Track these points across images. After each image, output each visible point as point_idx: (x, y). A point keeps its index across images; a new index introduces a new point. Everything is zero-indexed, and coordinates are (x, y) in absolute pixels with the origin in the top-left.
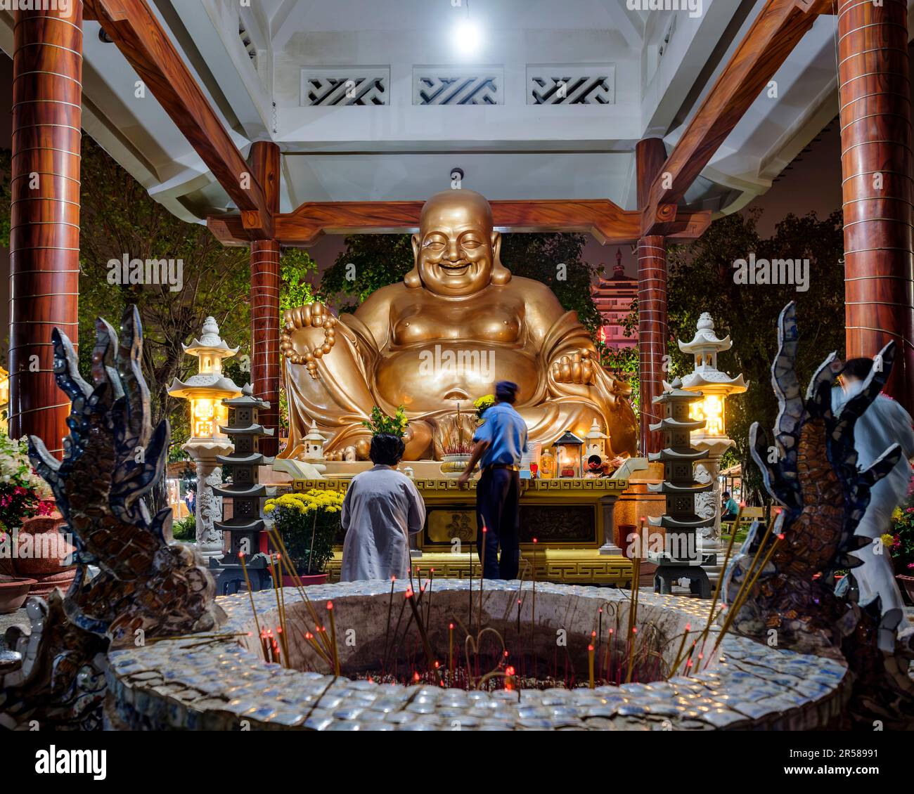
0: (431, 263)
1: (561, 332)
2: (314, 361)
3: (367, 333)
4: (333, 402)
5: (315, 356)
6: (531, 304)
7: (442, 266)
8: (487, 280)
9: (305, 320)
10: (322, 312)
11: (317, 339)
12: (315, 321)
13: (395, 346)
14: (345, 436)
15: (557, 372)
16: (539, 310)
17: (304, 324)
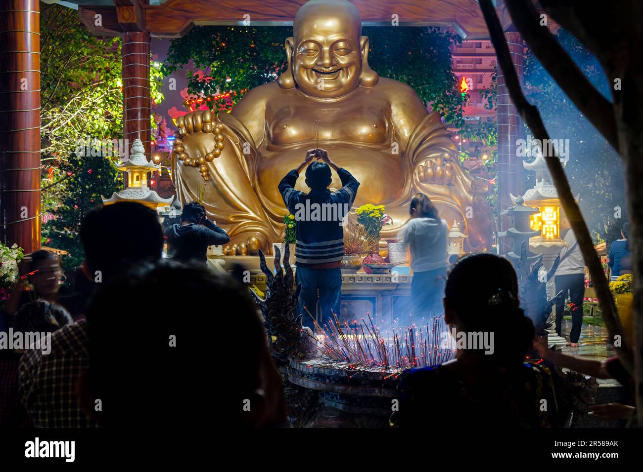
0: (305, 67)
1: (424, 133)
2: (207, 166)
3: (245, 132)
4: (223, 202)
5: (207, 160)
6: (397, 106)
7: (316, 71)
8: (357, 82)
9: (196, 127)
10: (212, 120)
11: (208, 144)
12: (206, 127)
13: (271, 145)
14: (236, 232)
15: (422, 174)
16: (404, 112)
17: (195, 130)
